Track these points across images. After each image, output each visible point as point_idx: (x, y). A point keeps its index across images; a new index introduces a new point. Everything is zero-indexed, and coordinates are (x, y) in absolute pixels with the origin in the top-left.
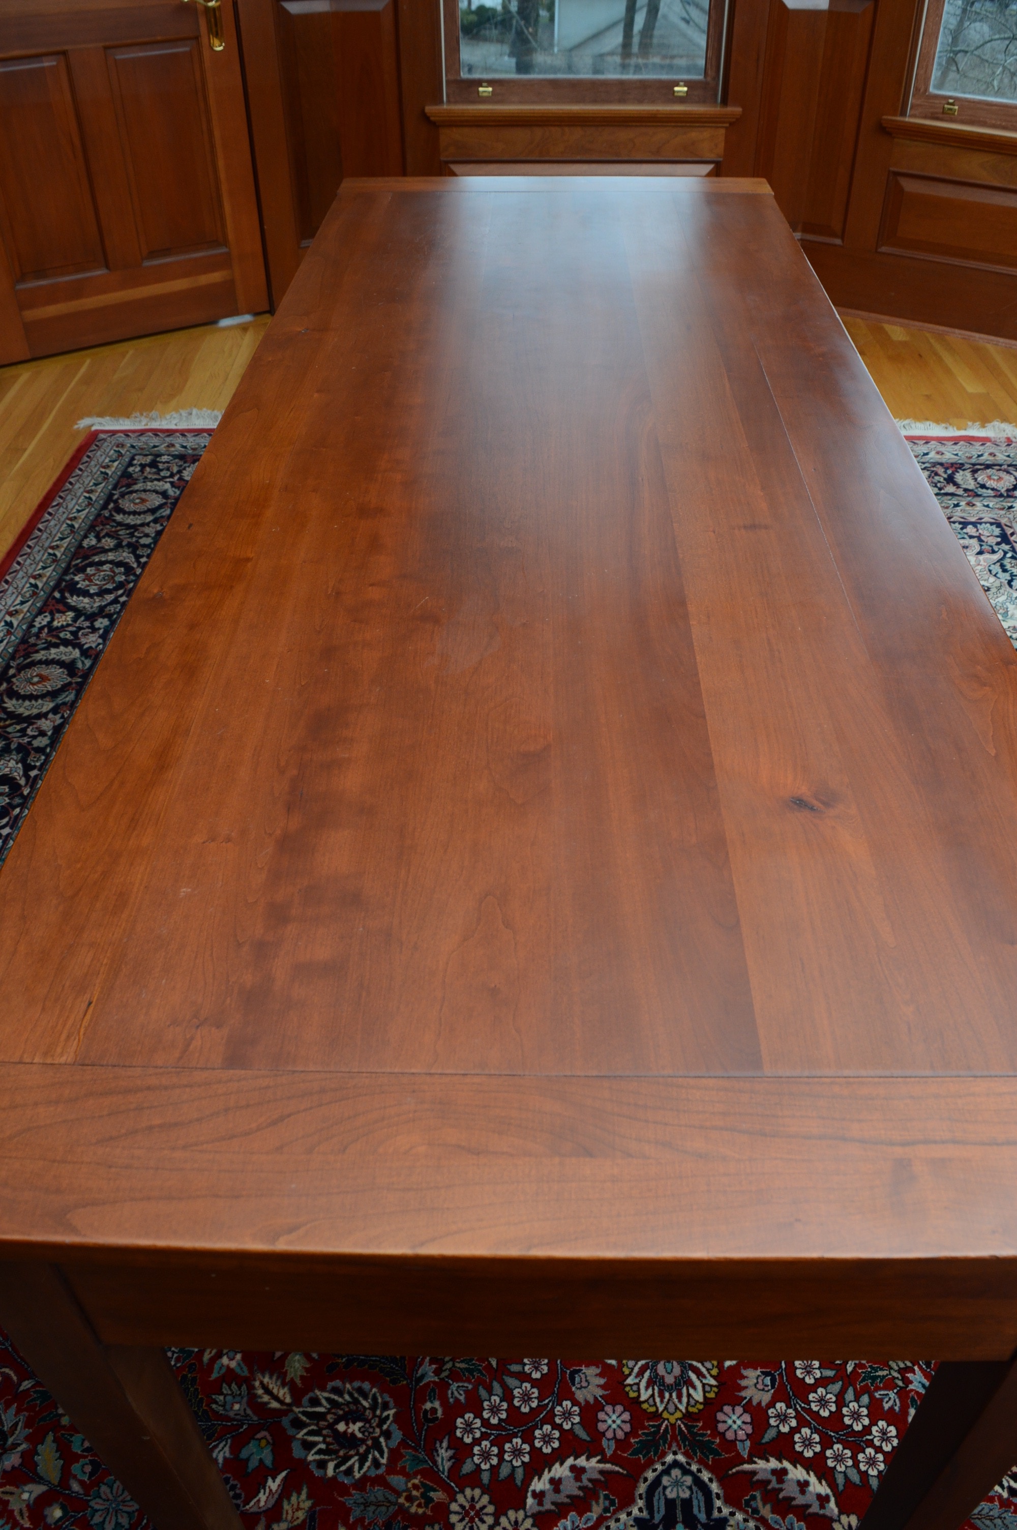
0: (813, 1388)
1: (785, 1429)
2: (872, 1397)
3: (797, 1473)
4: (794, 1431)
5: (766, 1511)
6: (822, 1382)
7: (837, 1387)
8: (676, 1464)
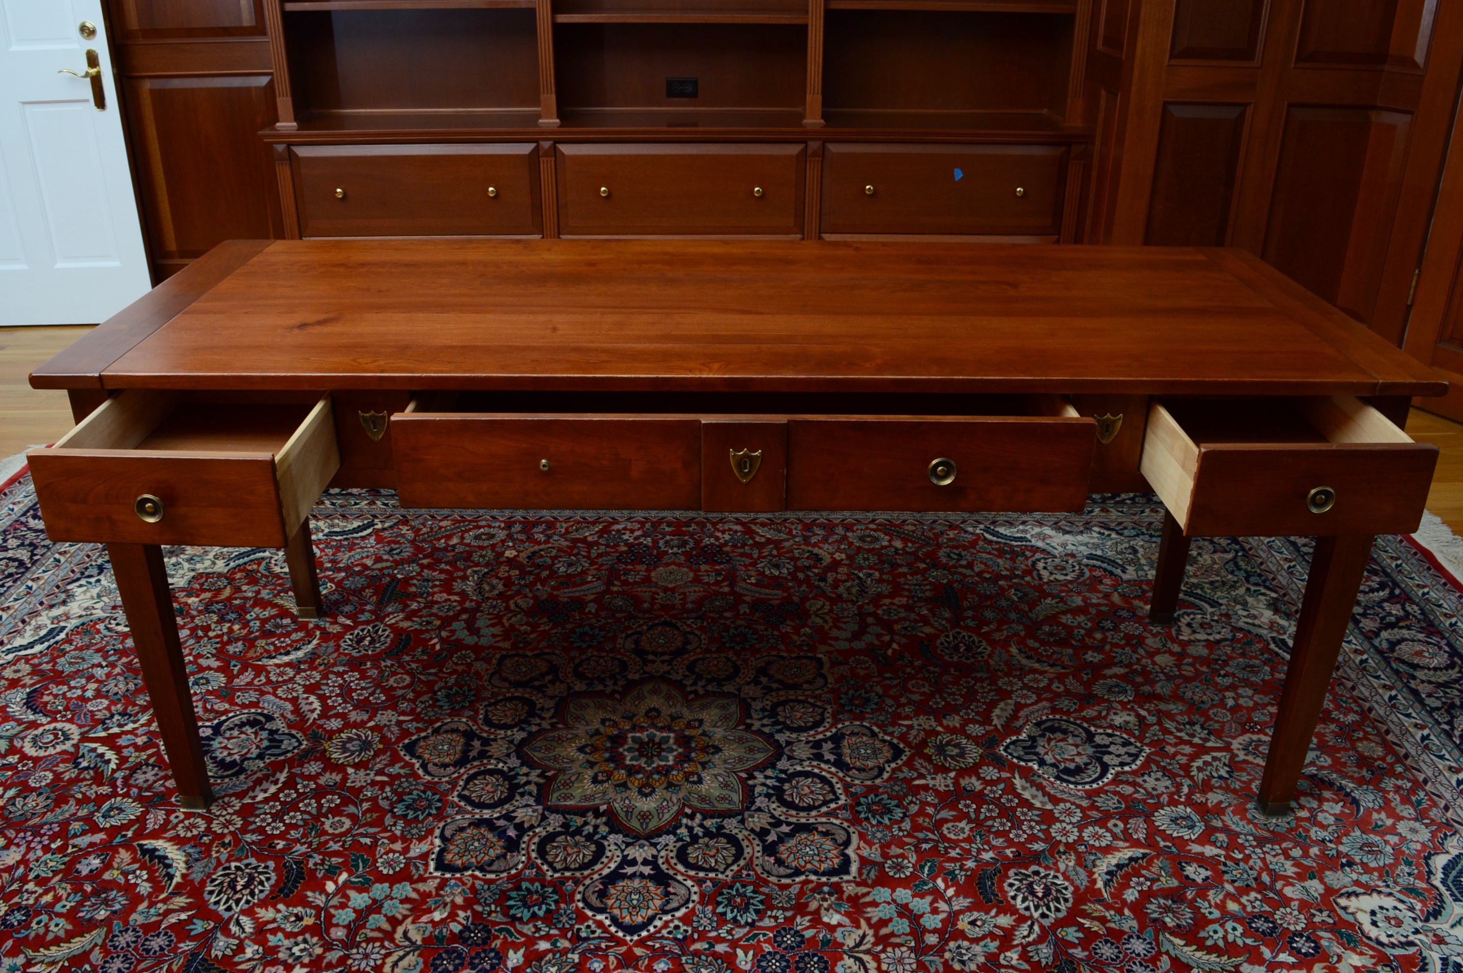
0: (318, 802)
1: (299, 786)
2: (301, 826)
3: (273, 789)
4: (297, 791)
5: (259, 775)
6: (320, 806)
7: (314, 812)
8: (301, 744)
